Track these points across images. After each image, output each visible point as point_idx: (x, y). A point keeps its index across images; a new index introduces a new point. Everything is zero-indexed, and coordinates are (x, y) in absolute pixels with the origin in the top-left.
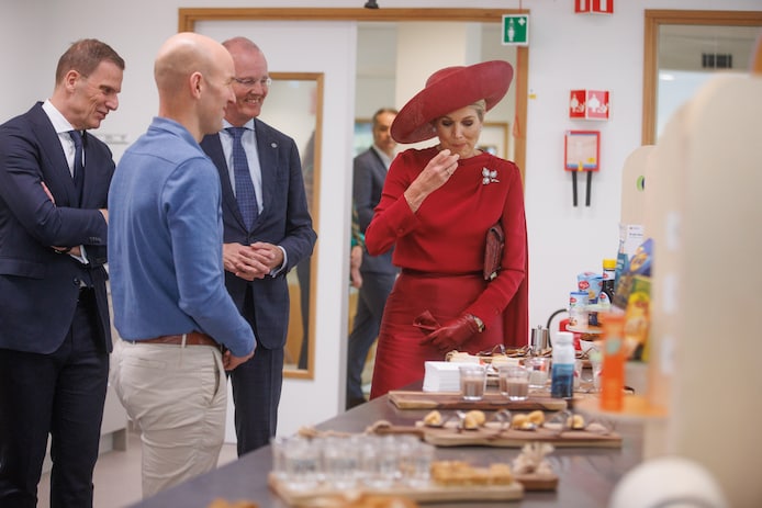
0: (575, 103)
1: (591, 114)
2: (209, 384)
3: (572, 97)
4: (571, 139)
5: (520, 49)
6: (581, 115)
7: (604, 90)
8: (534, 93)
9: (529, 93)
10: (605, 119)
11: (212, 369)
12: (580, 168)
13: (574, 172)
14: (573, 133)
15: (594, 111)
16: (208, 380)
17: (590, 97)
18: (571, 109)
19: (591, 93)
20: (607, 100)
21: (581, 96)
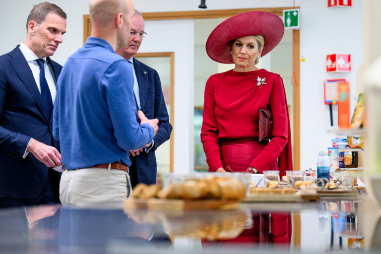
0: (330, 62)
1: (340, 69)
2: (123, 192)
3: (328, 59)
4: (328, 84)
5: (294, 31)
6: (334, 69)
7: (348, 53)
8: (304, 58)
9: (301, 58)
10: (348, 72)
11: (125, 185)
12: (334, 103)
13: (331, 105)
14: (329, 81)
15: (341, 66)
16: (123, 191)
17: (339, 58)
18: (327, 67)
19: (339, 56)
20: (349, 60)
21: (333, 58)
